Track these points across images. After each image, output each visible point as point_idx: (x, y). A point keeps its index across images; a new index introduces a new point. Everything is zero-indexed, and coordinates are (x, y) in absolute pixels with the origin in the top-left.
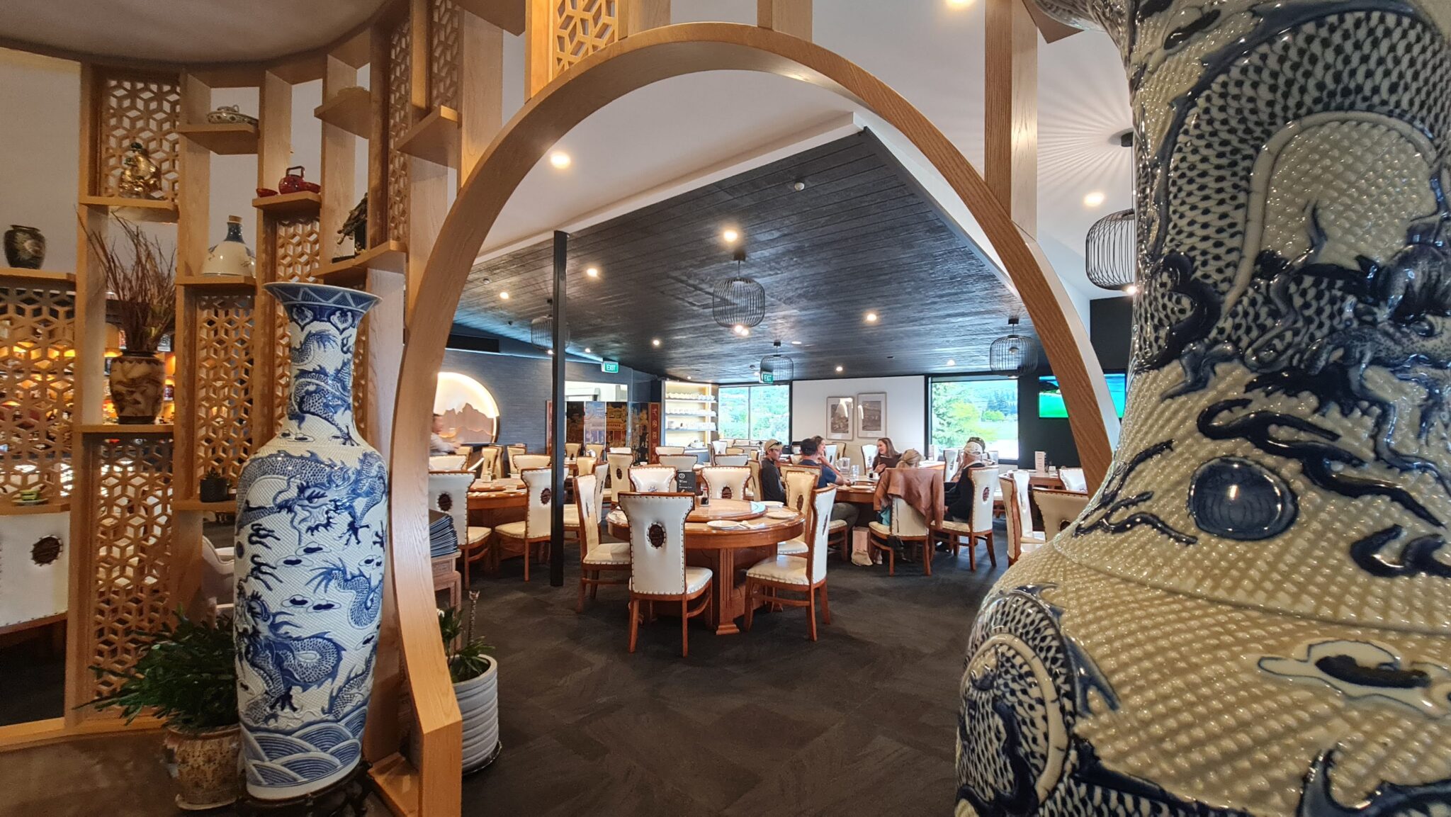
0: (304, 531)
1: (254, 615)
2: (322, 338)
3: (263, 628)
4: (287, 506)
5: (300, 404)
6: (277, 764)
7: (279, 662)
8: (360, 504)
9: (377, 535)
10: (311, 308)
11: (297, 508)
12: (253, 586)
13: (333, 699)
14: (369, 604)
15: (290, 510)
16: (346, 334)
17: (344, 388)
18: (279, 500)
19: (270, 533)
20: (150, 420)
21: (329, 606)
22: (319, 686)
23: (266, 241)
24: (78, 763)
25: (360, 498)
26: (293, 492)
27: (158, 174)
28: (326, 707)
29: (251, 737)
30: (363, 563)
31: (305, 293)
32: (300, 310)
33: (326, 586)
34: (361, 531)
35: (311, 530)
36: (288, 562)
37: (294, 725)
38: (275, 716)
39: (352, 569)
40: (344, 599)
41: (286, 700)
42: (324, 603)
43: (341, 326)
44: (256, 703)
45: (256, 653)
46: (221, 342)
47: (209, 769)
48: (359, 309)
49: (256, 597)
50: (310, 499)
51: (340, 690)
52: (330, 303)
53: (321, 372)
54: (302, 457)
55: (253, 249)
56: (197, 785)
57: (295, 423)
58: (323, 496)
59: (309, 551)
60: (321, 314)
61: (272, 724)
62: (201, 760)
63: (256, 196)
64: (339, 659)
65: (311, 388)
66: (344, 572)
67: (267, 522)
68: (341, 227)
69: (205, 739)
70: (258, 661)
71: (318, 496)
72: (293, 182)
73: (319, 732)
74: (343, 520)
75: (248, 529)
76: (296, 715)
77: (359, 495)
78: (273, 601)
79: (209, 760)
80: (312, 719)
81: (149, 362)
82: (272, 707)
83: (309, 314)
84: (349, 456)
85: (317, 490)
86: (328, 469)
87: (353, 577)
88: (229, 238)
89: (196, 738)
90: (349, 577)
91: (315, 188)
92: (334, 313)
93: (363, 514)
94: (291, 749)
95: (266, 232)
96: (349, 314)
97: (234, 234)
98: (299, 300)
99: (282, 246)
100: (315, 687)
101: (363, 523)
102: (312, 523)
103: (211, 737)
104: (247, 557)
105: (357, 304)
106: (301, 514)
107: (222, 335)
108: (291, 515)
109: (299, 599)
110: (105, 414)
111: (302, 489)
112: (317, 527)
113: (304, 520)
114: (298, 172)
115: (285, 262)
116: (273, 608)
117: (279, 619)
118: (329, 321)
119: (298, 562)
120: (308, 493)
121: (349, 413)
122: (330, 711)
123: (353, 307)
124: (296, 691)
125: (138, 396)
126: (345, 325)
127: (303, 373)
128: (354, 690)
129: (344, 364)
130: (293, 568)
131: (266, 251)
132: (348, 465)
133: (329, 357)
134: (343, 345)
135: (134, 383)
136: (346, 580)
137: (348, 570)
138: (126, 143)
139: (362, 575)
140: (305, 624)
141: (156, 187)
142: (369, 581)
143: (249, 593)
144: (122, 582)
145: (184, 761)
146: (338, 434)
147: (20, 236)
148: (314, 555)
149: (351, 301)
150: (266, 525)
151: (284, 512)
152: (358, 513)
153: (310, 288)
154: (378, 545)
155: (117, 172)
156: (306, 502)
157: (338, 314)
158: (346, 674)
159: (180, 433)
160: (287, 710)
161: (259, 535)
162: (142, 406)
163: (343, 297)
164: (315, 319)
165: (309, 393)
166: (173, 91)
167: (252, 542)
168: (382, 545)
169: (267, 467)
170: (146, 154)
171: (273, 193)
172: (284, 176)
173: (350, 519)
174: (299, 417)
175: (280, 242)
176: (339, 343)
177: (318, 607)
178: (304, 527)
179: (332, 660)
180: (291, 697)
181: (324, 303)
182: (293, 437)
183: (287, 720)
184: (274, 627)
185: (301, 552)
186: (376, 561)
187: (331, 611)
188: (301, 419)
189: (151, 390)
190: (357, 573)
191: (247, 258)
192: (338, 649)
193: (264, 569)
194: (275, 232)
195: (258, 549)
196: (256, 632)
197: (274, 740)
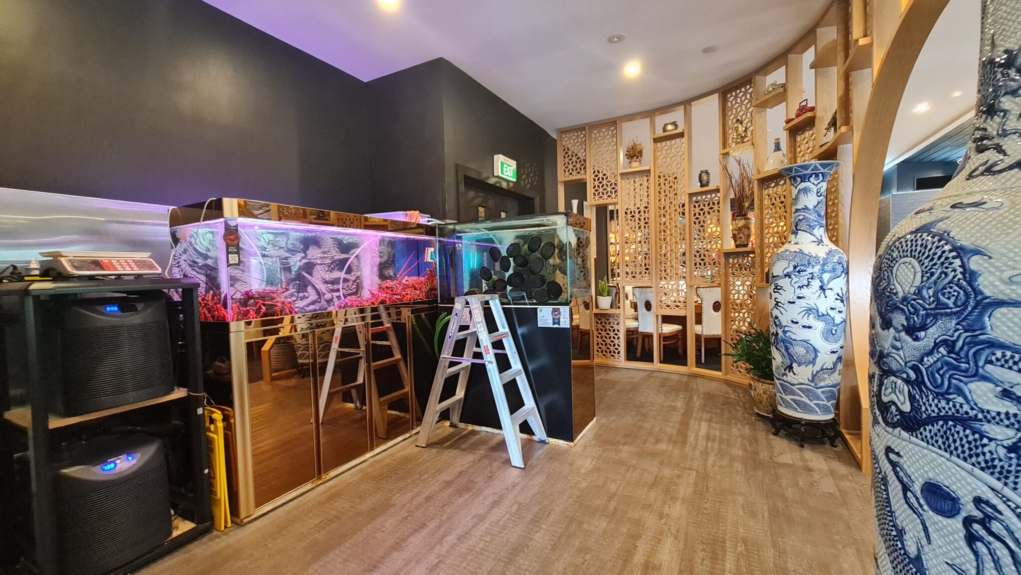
0: (796, 287)
1: (776, 325)
2: (806, 191)
3: (780, 332)
4: (788, 275)
5: (796, 226)
6: (788, 398)
7: (787, 349)
8: (826, 277)
9: (838, 295)
10: (799, 176)
11: (793, 276)
12: (776, 312)
13: (814, 376)
14: (834, 332)
15: (790, 277)
16: (819, 186)
17: (819, 216)
18: (785, 272)
19: (781, 288)
20: (746, 246)
21: (810, 327)
22: (806, 366)
23: (790, 147)
24: (725, 388)
25: (826, 274)
26: (791, 269)
27: (746, 131)
28: (810, 378)
29: (777, 382)
30: (829, 308)
31: (796, 169)
32: (794, 178)
33: (808, 317)
34: (827, 292)
35: (800, 287)
36: (789, 302)
37: (796, 382)
38: (785, 374)
39: (822, 310)
40: (819, 325)
41: (790, 368)
42: (807, 325)
43: (816, 183)
44: (778, 367)
45: (777, 344)
46: (773, 204)
47: (765, 396)
48: (826, 170)
49: (777, 317)
50: (799, 272)
51: (817, 372)
52: (809, 171)
53: (806, 208)
54: (795, 252)
55: (785, 153)
56: (761, 402)
57: (794, 236)
58: (805, 271)
59: (799, 298)
60: (804, 178)
61: (785, 378)
62: (761, 392)
63: (785, 124)
64: (816, 356)
65: (801, 217)
66: (818, 311)
67: (780, 282)
68: (826, 126)
69: (763, 383)
70: (778, 347)
71: (802, 271)
72: (803, 110)
73: (807, 389)
74: (816, 284)
75: (773, 286)
76: (795, 377)
77: (825, 272)
78: (784, 320)
79: (764, 393)
80: (803, 382)
81: (745, 219)
82: (785, 370)
83: (799, 180)
84: (821, 252)
85: (802, 268)
86: (808, 257)
87: (823, 315)
88: (775, 151)
89: (759, 381)
90: (820, 314)
91: (812, 109)
92: (811, 176)
93: (829, 282)
94: (793, 393)
95: (790, 142)
96: (820, 175)
97: (778, 148)
98: (793, 174)
99: (799, 147)
100: (804, 366)
101: (829, 286)
102: (800, 284)
103: (766, 383)
104: (773, 298)
105: (824, 168)
106: (795, 279)
107: (774, 201)
108: (790, 280)
109: (795, 320)
110: (730, 245)
111: (795, 267)
112: (802, 286)
113: (796, 282)
114: (804, 103)
115: (801, 155)
116: (784, 324)
117: (786, 329)
118: (809, 181)
119: (794, 303)
120: (798, 269)
121: (822, 229)
122: (812, 381)
123: (822, 171)
124: (795, 365)
125: (741, 235)
126: (818, 181)
127: (797, 210)
128: (826, 376)
129: (819, 203)
130: (792, 305)
131: (791, 152)
132: (819, 255)
133: (810, 200)
134: (818, 193)
135: (740, 229)
136: (819, 316)
137: (820, 311)
138: (734, 121)
139: (828, 314)
140: (798, 333)
141: (745, 136)
142: (833, 319)
143: (774, 316)
144: (744, 328)
145: (755, 390)
146: (816, 240)
147: (703, 174)
148: (801, 300)
149: (820, 168)
150: (780, 284)
151: (787, 278)
152: (825, 281)
153: (798, 166)
154: (839, 301)
155: (732, 135)
156: (797, 274)
157: (813, 176)
158: (821, 365)
159: (758, 251)
160: (791, 373)
161: (777, 288)
162: (743, 240)
163: (816, 167)
164: (802, 181)
165: (800, 220)
166: (751, 87)
167: (775, 292)
168: (842, 301)
169: (780, 257)
170: (741, 123)
171: (792, 120)
172: (798, 107)
173: (820, 284)
174: (795, 233)
175: (798, 144)
176: (815, 192)
177: (804, 327)
178: (796, 286)
179: (813, 355)
180: (792, 368)
181: (806, 172)
182: (793, 243)
183: (790, 377)
184: (785, 332)
185: (795, 298)
186: (838, 310)
187: (811, 330)
188: (796, 234)
189: (746, 232)
190: (826, 313)
191: (783, 158)
192: (816, 351)
193: (779, 304)
194: (795, 140)
195: (776, 295)
196: (777, 334)
197: (786, 386)
